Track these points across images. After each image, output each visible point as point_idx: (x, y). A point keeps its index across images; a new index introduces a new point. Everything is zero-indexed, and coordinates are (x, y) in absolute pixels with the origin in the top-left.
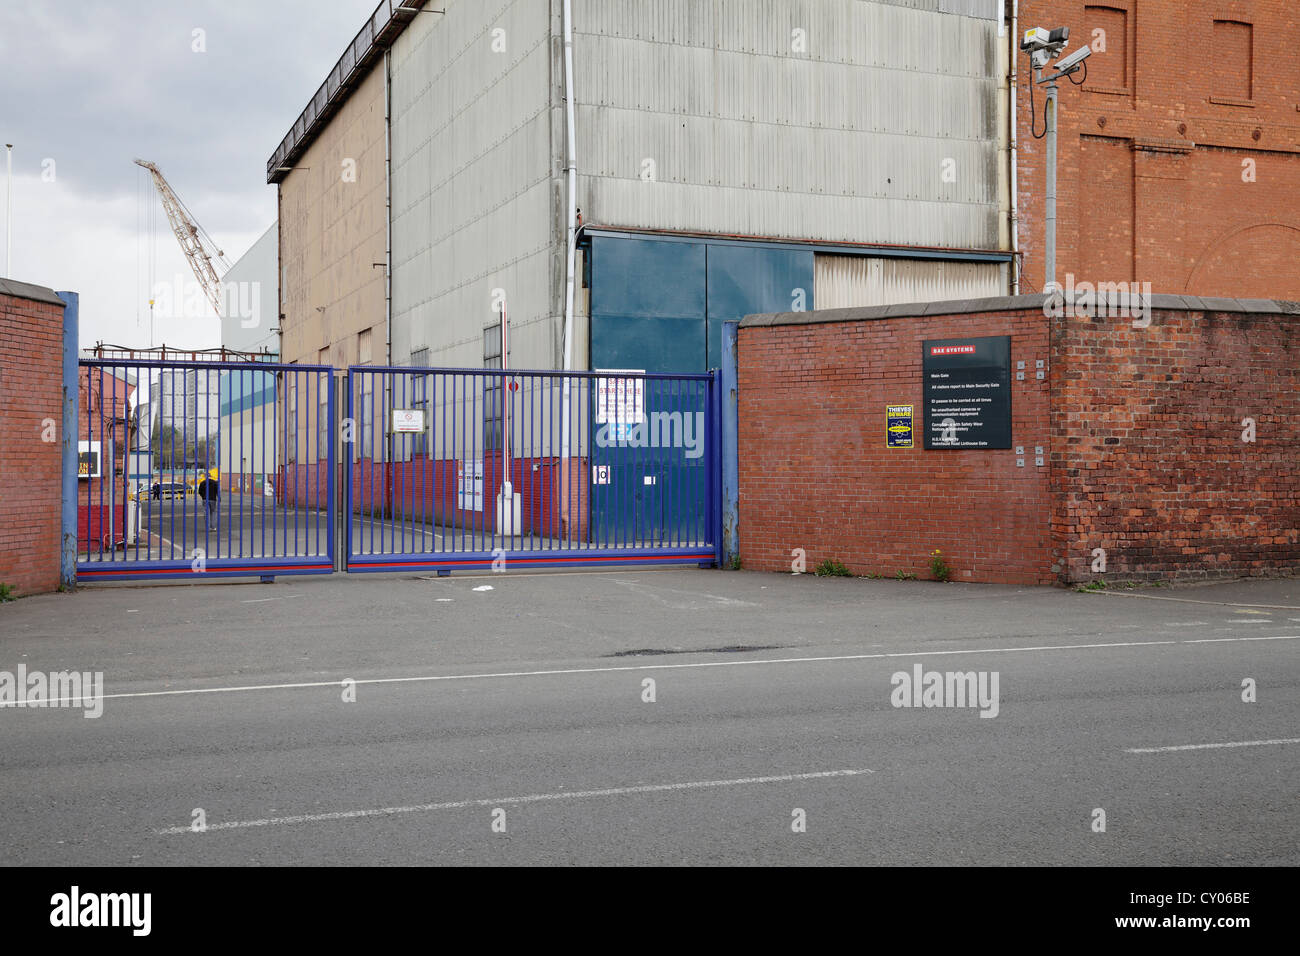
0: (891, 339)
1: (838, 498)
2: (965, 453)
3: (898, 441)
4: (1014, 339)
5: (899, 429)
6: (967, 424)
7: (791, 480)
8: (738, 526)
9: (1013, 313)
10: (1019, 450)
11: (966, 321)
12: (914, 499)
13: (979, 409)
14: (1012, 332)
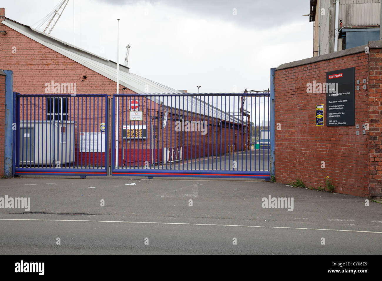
0: (317, 72)
1: (302, 150)
2: (340, 128)
3: (319, 122)
4: (356, 68)
5: (320, 116)
6: (339, 114)
7: (289, 141)
8: (274, 162)
9: (356, 55)
10: (357, 125)
11: (341, 61)
12: (324, 151)
13: (343, 106)
14: (355, 65)
